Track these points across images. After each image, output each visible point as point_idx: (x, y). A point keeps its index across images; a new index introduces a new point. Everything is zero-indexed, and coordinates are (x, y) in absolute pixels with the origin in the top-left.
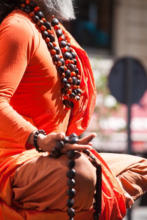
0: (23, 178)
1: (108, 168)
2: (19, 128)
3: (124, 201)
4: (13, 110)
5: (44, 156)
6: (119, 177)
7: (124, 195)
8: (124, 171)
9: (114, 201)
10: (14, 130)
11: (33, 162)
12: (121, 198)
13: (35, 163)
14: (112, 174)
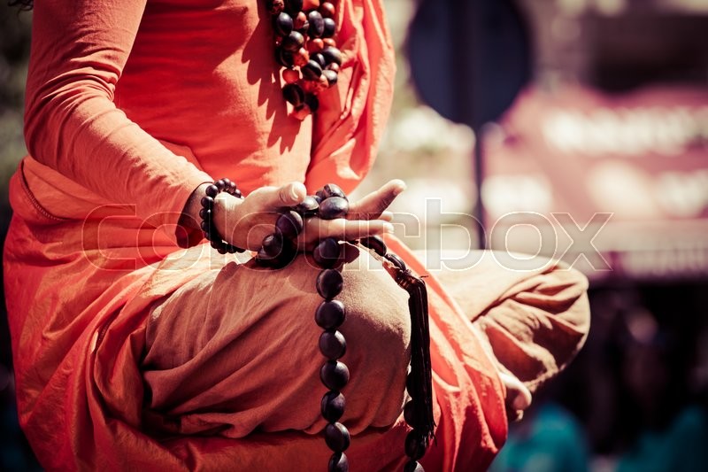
0: (176, 339)
1: (444, 297)
2: (153, 176)
3: (499, 399)
4: (129, 121)
5: (238, 262)
6: (480, 324)
7: (499, 379)
8: (497, 303)
9: (468, 400)
10: (136, 185)
11: (205, 284)
12: (490, 390)
13: (211, 288)
14: (456, 313)
